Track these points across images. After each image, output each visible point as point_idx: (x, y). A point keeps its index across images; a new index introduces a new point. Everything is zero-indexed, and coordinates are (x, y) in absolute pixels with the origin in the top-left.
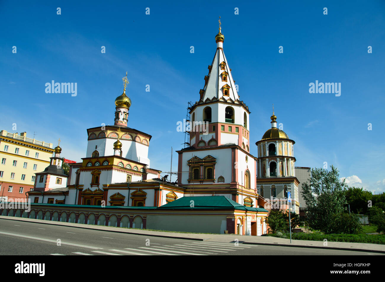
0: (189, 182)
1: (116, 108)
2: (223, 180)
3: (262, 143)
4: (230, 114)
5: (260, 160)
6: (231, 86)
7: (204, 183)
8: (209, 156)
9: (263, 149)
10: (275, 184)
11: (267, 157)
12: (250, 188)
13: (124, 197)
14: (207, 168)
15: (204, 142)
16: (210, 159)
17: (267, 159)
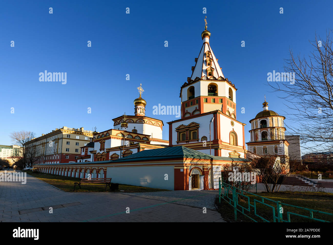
0: (178, 143)
1: (135, 106)
2: (206, 139)
3: (254, 121)
4: (213, 90)
5: (253, 131)
6: (215, 68)
7: (189, 143)
8: (193, 123)
9: (256, 124)
10: (266, 145)
11: (259, 129)
12: (237, 145)
13: (119, 155)
14: (192, 132)
15: (189, 113)
16: (194, 124)
17: (259, 130)
